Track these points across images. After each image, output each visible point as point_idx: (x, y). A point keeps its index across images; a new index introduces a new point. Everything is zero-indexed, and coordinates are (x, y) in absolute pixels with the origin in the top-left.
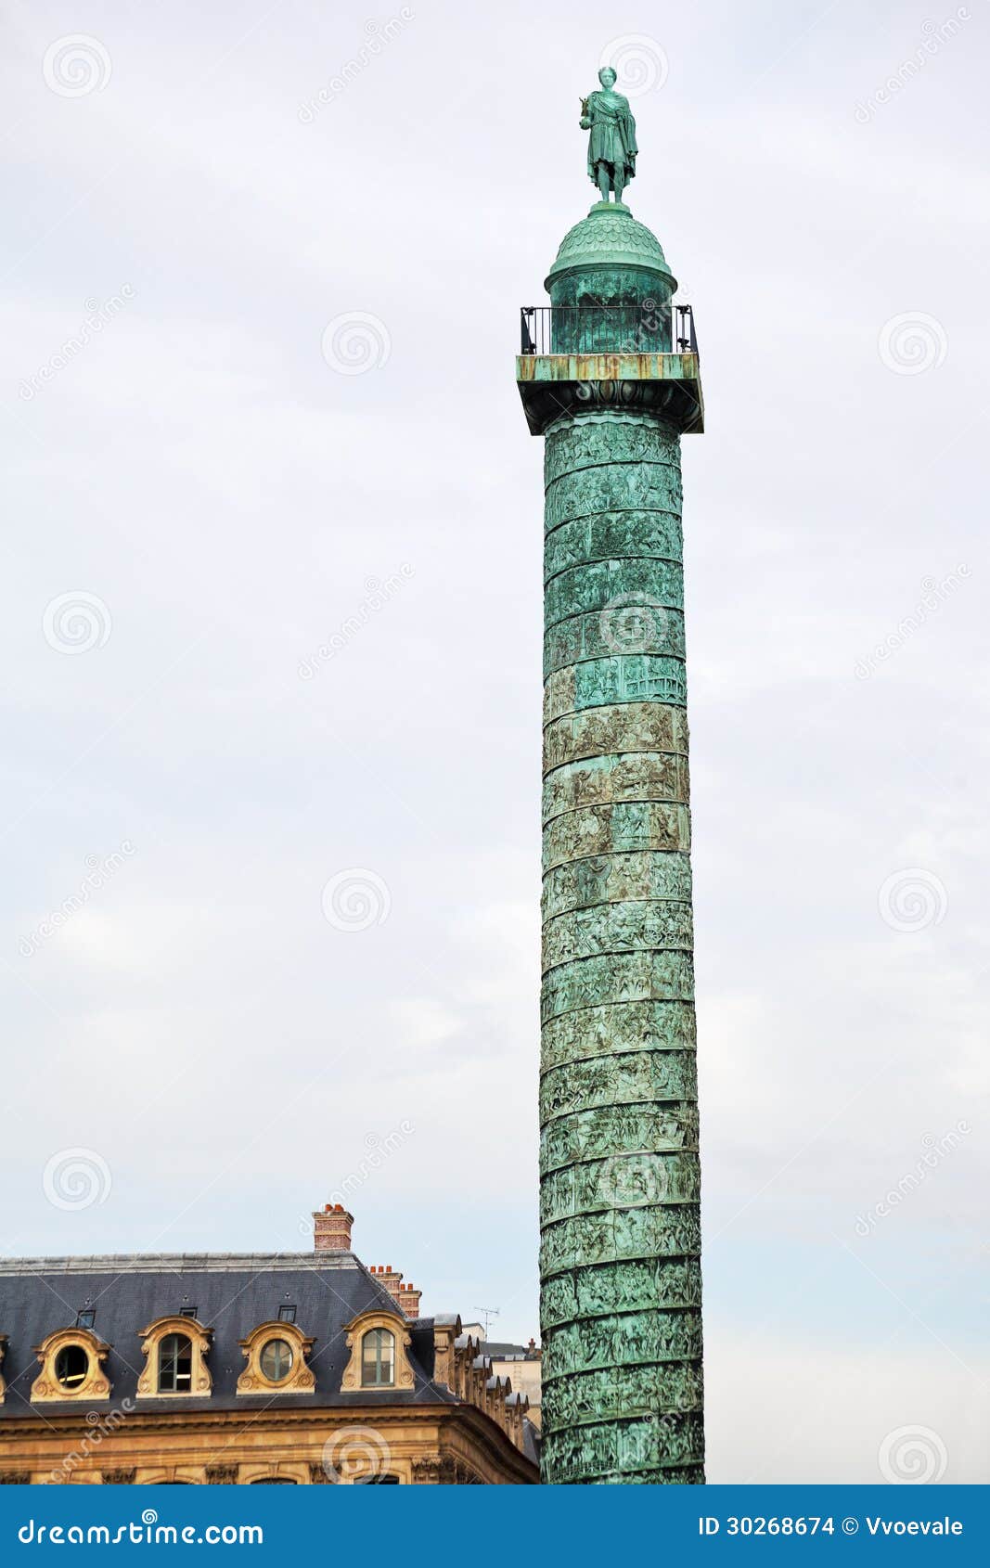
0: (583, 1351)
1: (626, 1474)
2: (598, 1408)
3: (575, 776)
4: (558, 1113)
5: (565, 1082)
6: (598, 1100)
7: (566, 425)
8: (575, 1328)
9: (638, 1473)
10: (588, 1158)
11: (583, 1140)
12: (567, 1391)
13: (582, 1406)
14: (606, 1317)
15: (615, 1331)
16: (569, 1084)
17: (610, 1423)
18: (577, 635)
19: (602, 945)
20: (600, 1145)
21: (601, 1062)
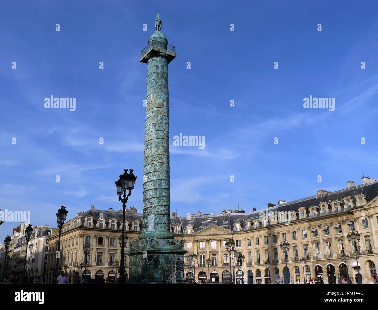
0: (157, 202)
1: (164, 223)
2: (160, 212)
3: (157, 110)
4: (152, 162)
5: (154, 158)
6: (161, 161)
7: (156, 58)
8: (156, 198)
9: (166, 223)
10: (159, 170)
11: (158, 168)
12: (154, 209)
13: (157, 211)
14: (161, 197)
15: (162, 199)
16: (155, 158)
17: (162, 215)
18: (158, 89)
19: (161, 137)
20: (161, 169)
21: (161, 155)
